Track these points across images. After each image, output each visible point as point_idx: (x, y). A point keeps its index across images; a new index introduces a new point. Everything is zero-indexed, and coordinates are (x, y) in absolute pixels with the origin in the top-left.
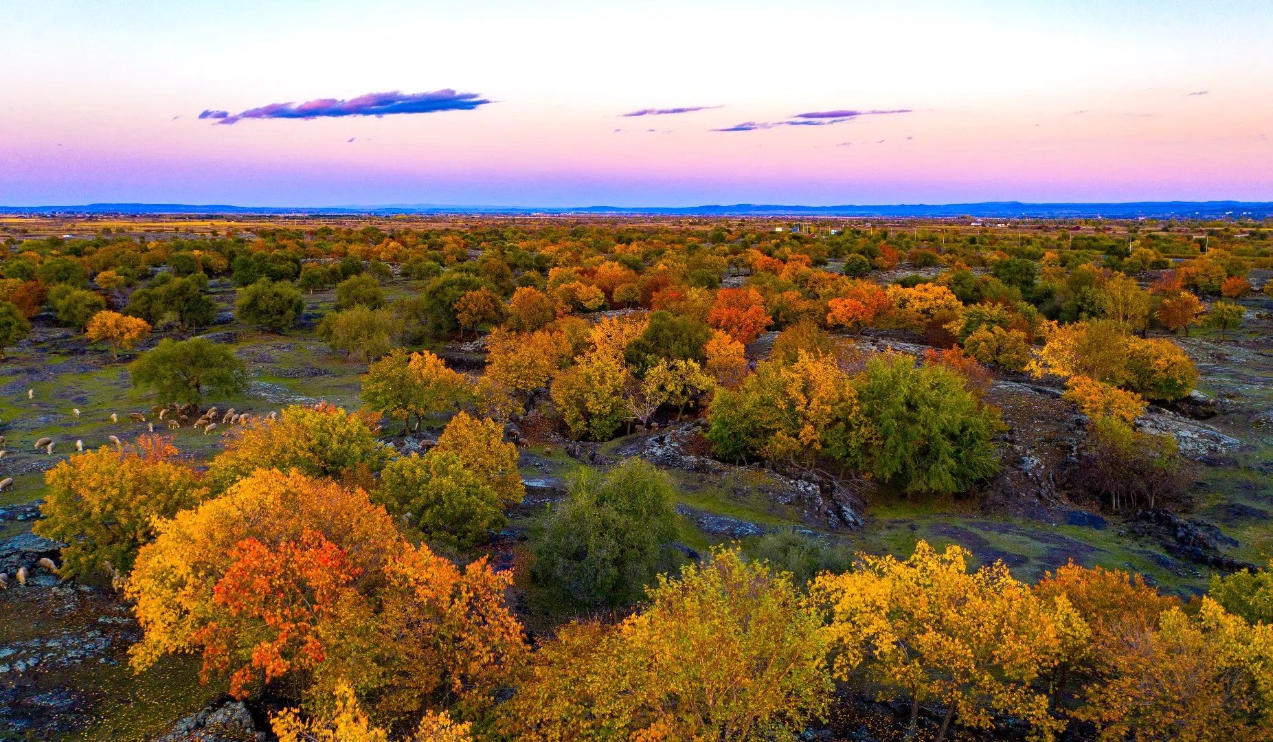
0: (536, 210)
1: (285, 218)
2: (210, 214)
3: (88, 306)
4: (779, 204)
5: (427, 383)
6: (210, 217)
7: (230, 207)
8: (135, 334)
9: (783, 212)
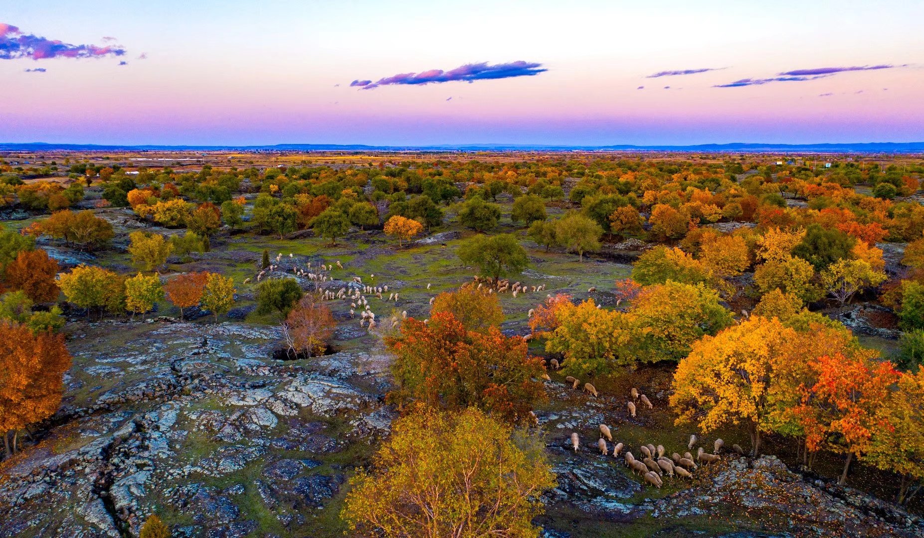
0: (575, 148)
1: (405, 154)
2: (355, 150)
3: (367, 212)
4: (766, 143)
5: (682, 269)
6: (357, 153)
7: (364, 146)
8: (415, 231)
9: (769, 149)
